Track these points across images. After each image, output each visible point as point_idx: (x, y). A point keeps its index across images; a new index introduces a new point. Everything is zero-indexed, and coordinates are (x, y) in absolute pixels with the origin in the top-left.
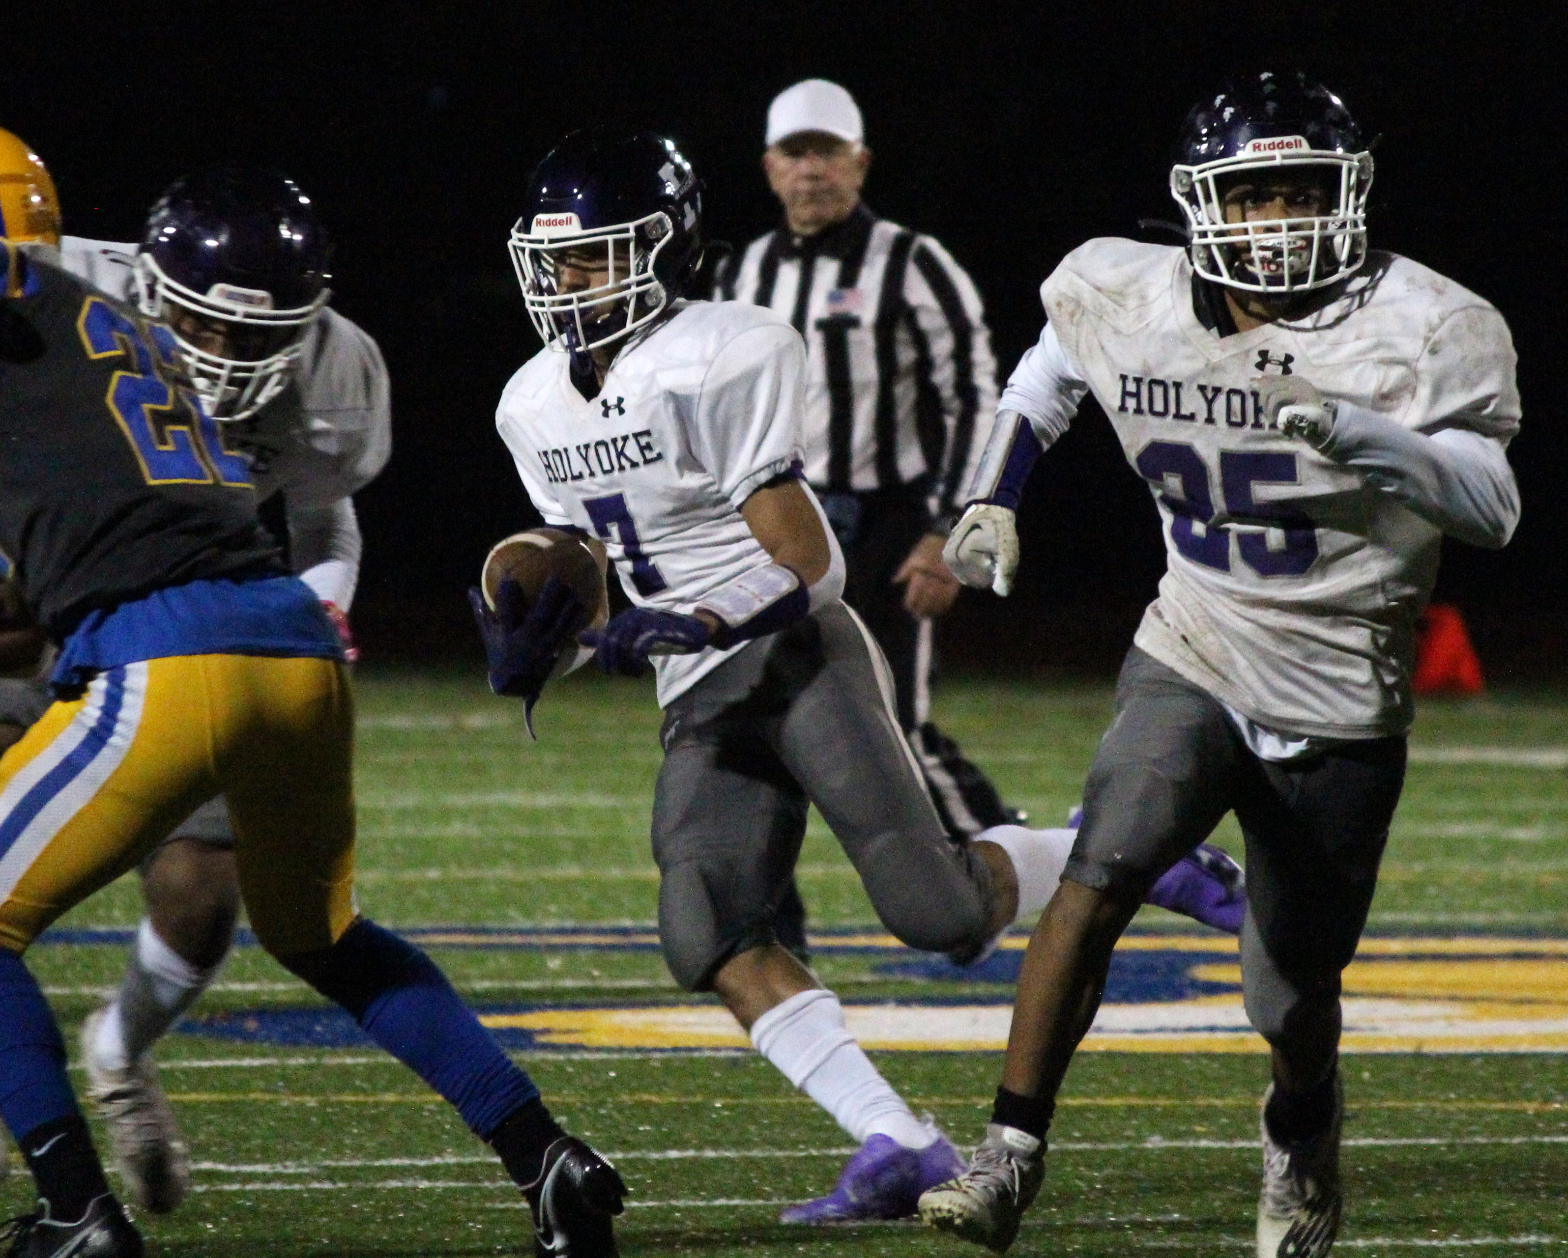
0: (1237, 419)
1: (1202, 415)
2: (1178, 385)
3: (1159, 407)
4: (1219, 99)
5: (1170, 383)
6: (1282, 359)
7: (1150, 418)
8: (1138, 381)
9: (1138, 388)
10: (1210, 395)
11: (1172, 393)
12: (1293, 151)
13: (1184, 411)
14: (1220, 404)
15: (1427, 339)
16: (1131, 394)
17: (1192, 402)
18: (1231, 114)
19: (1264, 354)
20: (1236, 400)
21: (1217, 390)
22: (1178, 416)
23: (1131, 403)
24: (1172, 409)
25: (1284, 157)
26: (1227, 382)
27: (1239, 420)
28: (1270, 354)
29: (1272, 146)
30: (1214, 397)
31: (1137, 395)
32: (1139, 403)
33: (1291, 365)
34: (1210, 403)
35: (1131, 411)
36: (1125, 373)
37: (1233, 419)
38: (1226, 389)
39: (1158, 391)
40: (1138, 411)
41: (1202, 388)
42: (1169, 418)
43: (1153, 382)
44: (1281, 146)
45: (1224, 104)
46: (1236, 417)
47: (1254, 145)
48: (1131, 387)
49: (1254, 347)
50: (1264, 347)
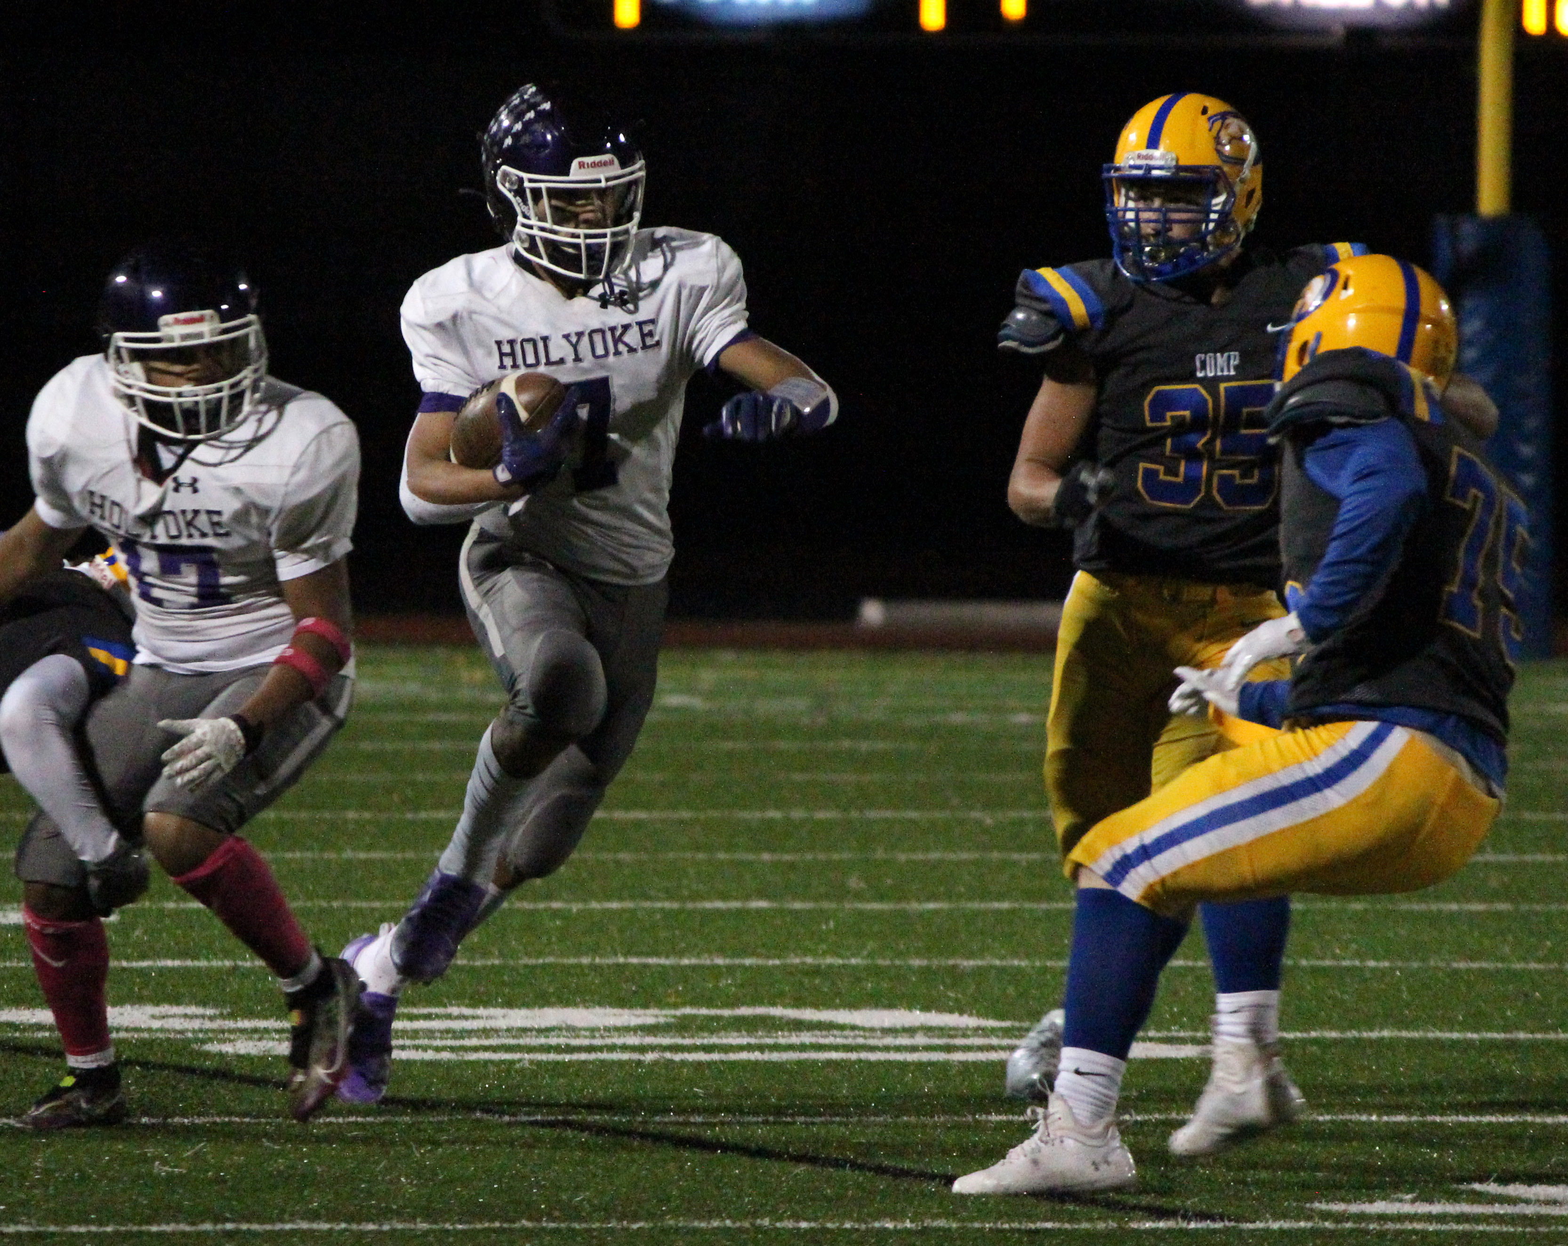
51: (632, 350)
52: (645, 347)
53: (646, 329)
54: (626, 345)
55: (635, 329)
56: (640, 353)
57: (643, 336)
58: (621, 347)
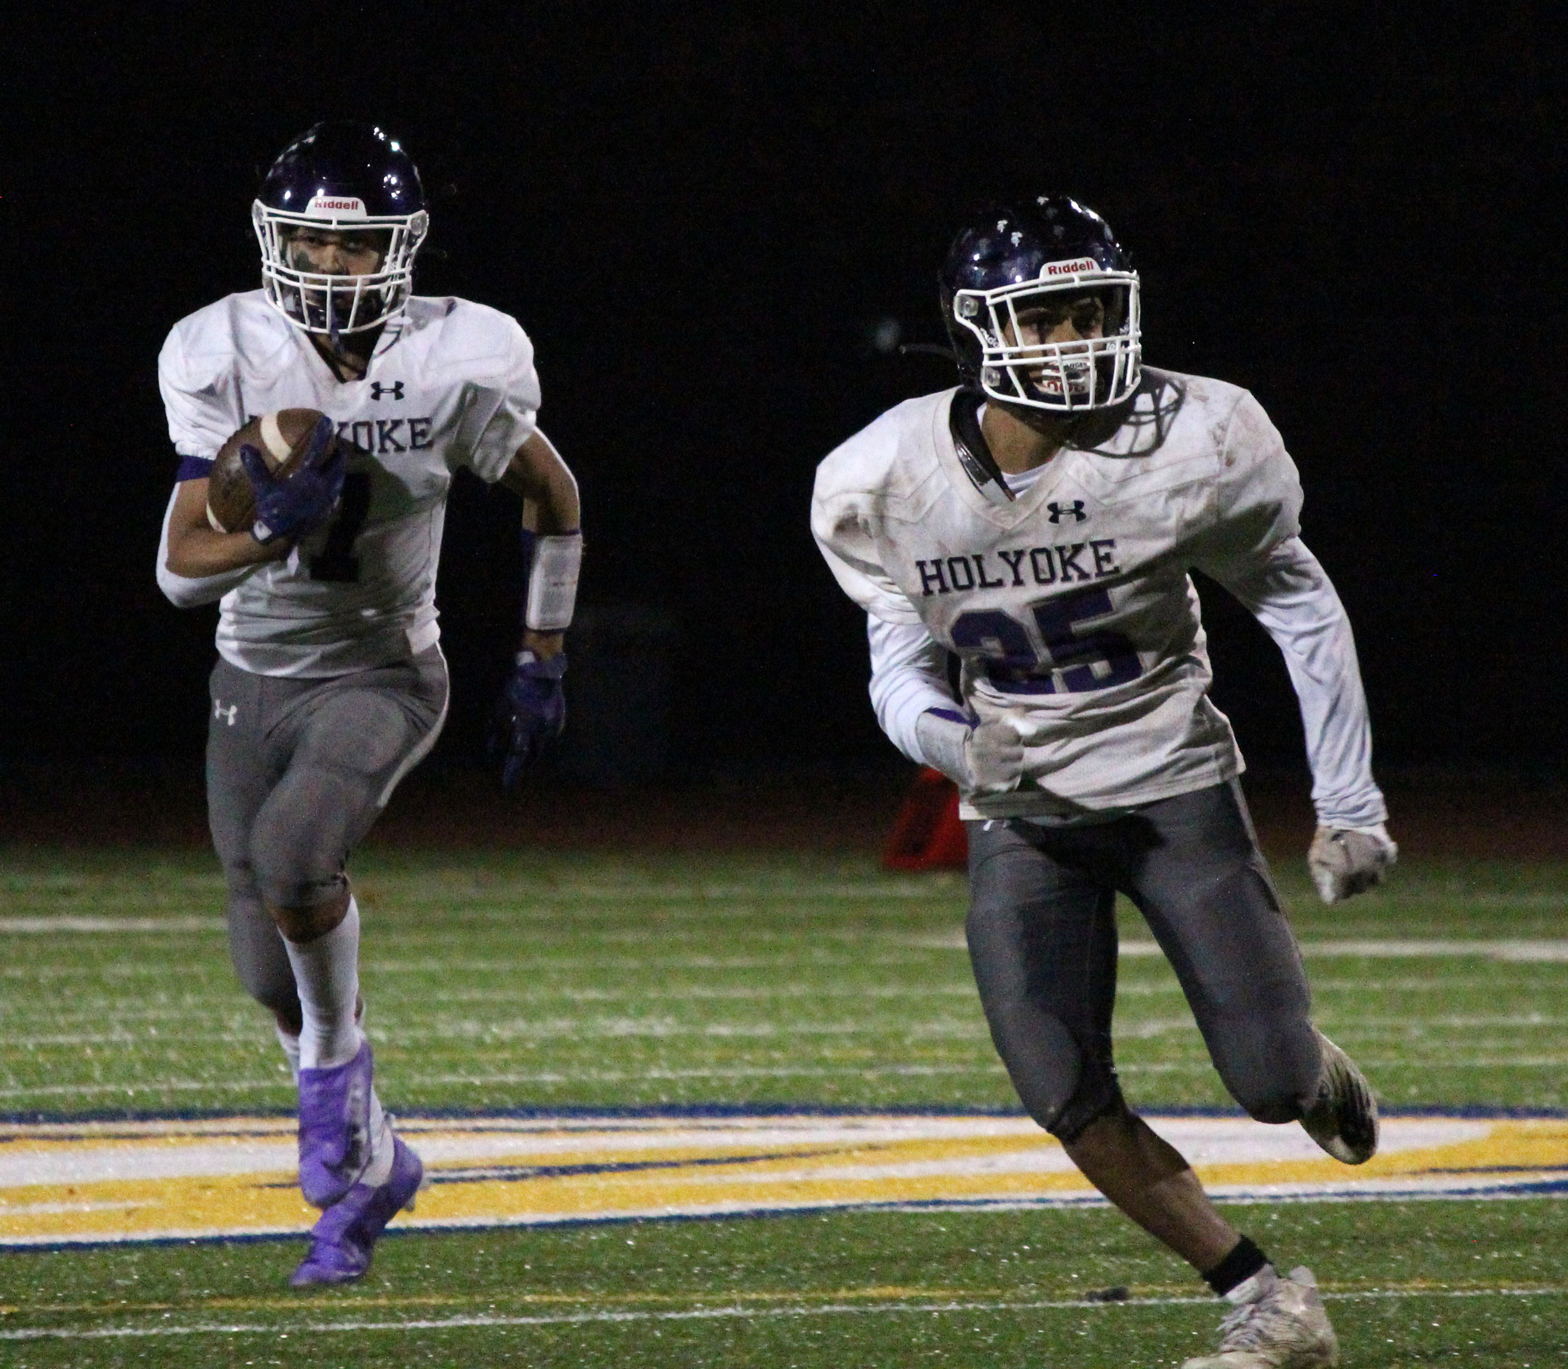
0: (1046, 575)
1: (1010, 578)
2: (978, 559)
3: (963, 580)
4: (1001, 225)
5: (969, 558)
6: (1073, 507)
7: (956, 594)
8: (937, 563)
9: (939, 570)
10: (1013, 559)
11: (973, 565)
12: (1087, 273)
13: (989, 579)
14: (1026, 567)
15: (1220, 454)
16: (932, 578)
17: (997, 569)
18: (1019, 239)
19: (1053, 507)
20: (1042, 560)
21: (1019, 554)
22: (985, 584)
23: (935, 586)
24: (977, 580)
25: (1082, 279)
26: (1028, 543)
27: (1048, 576)
28: (1059, 506)
29: (1067, 269)
30: (1018, 561)
31: (939, 576)
32: (942, 583)
33: (1083, 510)
34: (1015, 567)
35: (937, 592)
36: (921, 559)
37: (1043, 576)
38: (1029, 550)
39: (959, 568)
40: (944, 589)
41: (1003, 555)
42: (976, 589)
43: (951, 561)
44: (1075, 268)
45: (1009, 229)
46: (1045, 573)
47: (1050, 268)
48: (931, 570)
49: (1042, 504)
50: (1052, 499)
51: (399, 449)
52: (414, 446)
53: (419, 427)
54: (394, 442)
55: (406, 427)
56: (408, 452)
57: (414, 435)
58: (388, 445)
